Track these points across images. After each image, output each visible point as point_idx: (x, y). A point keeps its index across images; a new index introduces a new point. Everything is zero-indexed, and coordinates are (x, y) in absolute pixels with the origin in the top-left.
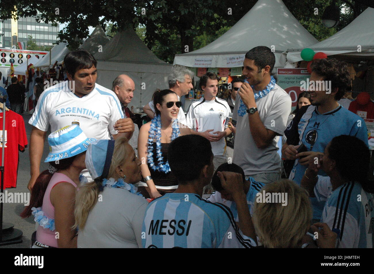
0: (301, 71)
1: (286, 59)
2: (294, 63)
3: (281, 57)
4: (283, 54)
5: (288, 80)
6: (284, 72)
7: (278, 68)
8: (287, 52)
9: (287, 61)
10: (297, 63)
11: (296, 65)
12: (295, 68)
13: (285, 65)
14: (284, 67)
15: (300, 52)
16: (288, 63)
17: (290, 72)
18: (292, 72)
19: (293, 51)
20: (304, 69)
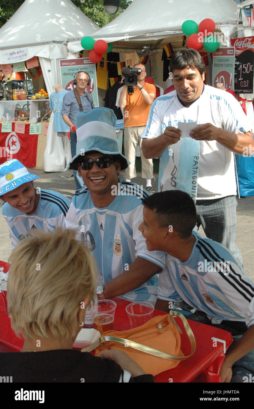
0: (84, 61)
1: (67, 49)
2: (76, 53)
3: (62, 47)
4: (63, 44)
5: (71, 72)
6: (67, 64)
7: (60, 60)
8: (68, 42)
9: (68, 51)
10: (79, 52)
11: (78, 55)
12: (78, 58)
13: (67, 55)
14: (66, 59)
15: (80, 41)
16: (70, 54)
17: (73, 63)
18: (75, 63)
19: (74, 40)
20: (87, 59)
